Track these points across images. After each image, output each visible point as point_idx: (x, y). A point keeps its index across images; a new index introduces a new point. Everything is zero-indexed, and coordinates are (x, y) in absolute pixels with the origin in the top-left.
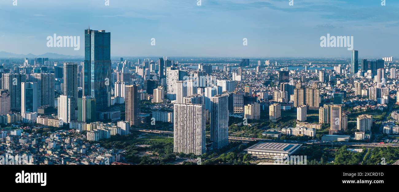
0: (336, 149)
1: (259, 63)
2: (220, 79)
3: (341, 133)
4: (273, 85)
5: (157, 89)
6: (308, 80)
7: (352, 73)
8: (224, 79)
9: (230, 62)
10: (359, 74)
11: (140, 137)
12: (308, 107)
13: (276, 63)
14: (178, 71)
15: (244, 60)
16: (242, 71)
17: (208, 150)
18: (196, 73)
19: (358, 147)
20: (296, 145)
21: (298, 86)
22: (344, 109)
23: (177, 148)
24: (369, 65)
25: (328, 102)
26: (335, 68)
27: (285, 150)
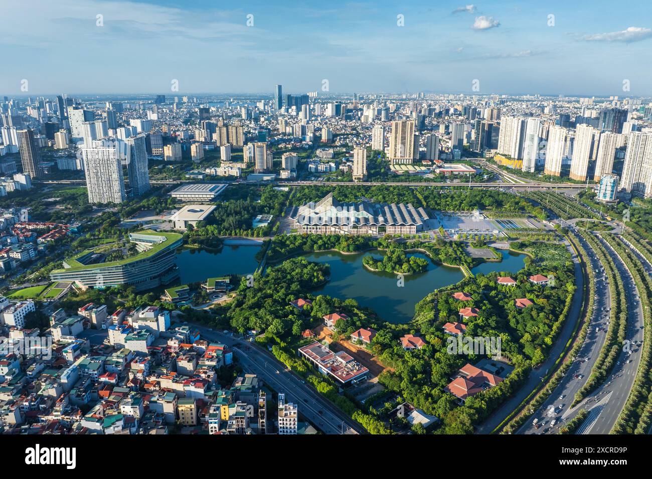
0: (262, 188)
1: (176, 100)
2: (134, 118)
3: (267, 172)
4: (193, 123)
5: (59, 133)
6: (230, 117)
7: (275, 110)
8: (138, 118)
9: (143, 99)
10: (283, 110)
11: (46, 190)
12: (232, 145)
13: (195, 100)
14: (82, 110)
15: (159, 96)
16: (158, 109)
17: (128, 197)
18: (105, 112)
19: (284, 186)
20: (221, 185)
21: (220, 124)
22: (269, 147)
23: (93, 198)
24: (294, 101)
25: (252, 140)
26: (258, 104)
27: (211, 191)
